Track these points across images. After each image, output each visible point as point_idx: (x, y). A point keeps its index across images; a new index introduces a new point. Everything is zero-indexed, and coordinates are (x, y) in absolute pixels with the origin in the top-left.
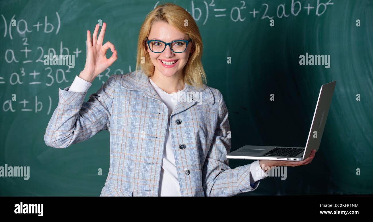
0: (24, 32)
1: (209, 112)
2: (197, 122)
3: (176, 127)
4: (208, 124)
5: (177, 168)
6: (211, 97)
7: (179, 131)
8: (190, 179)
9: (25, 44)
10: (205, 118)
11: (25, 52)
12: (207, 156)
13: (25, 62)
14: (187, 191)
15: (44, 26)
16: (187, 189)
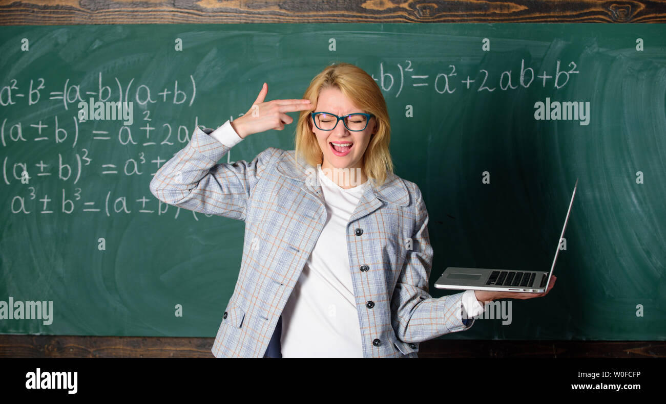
0: (145, 102)
1: (402, 218)
2: (385, 233)
3: (355, 239)
4: (400, 235)
5: (356, 297)
6: (406, 196)
7: (359, 245)
8: (374, 313)
9: (146, 119)
10: (397, 227)
11: (146, 131)
12: (398, 280)
13: (145, 145)
14: (370, 331)
15: (173, 95)
16: (370, 327)
